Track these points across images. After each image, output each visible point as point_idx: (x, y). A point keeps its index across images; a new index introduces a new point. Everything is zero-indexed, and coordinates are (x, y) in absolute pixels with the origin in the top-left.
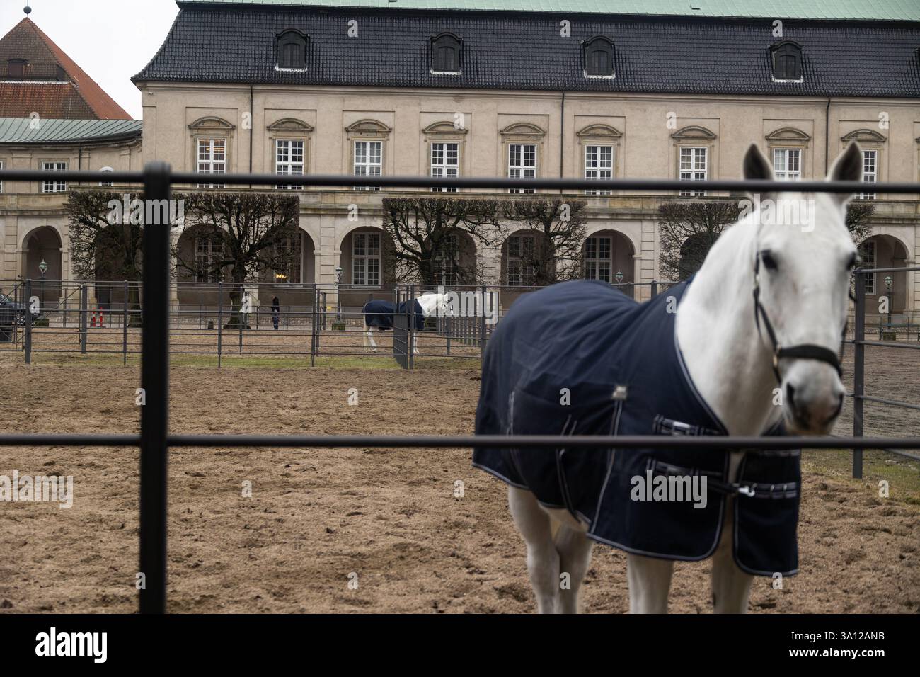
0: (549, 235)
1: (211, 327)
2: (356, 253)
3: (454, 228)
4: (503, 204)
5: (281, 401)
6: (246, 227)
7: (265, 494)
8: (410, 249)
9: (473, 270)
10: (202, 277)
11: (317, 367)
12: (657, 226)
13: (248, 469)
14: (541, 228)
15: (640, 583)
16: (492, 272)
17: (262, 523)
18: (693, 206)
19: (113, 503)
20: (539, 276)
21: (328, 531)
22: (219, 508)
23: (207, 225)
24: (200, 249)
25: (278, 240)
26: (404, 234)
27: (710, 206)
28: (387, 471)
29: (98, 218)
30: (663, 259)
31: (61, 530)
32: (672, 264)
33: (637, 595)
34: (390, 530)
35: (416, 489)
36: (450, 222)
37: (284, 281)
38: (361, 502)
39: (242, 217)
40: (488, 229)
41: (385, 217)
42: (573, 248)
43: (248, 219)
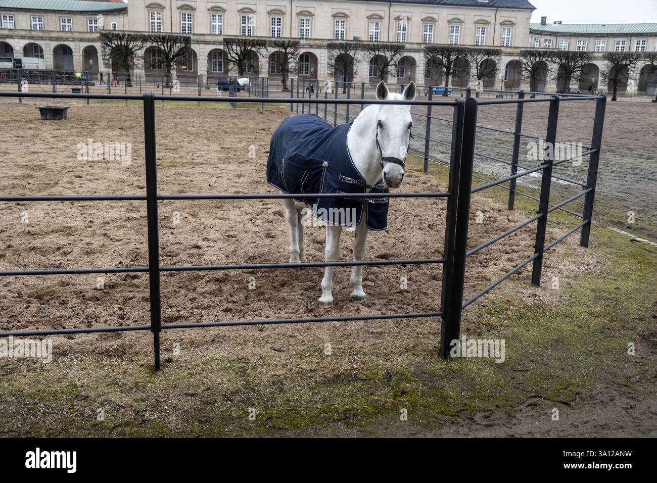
0: (286, 54)
1: (158, 87)
2: (213, 58)
3: (250, 50)
4: (269, 41)
5: (188, 123)
6: (170, 48)
7: (185, 168)
8: (234, 58)
9: (258, 66)
10: (154, 67)
11: (200, 107)
12: (326, 51)
13: (178, 156)
14: (284, 51)
15: (330, 232)
16: (265, 67)
17: (185, 182)
18: (340, 44)
19: (128, 173)
20: (283, 69)
21: (210, 186)
22: (168, 175)
23: (155, 47)
24: (153, 56)
25: (183, 53)
26: (231, 52)
27: (346, 44)
28: (230, 157)
29: (112, 43)
30: (328, 64)
31: (109, 186)
32: (332, 66)
33: (329, 235)
34: (232, 184)
35: (241, 165)
36: (249, 48)
37: (186, 69)
38: (221, 172)
39: (169, 44)
40: (263, 51)
41: (224, 45)
42: (295, 59)
43: (171, 45)
